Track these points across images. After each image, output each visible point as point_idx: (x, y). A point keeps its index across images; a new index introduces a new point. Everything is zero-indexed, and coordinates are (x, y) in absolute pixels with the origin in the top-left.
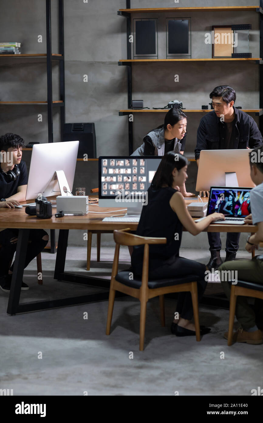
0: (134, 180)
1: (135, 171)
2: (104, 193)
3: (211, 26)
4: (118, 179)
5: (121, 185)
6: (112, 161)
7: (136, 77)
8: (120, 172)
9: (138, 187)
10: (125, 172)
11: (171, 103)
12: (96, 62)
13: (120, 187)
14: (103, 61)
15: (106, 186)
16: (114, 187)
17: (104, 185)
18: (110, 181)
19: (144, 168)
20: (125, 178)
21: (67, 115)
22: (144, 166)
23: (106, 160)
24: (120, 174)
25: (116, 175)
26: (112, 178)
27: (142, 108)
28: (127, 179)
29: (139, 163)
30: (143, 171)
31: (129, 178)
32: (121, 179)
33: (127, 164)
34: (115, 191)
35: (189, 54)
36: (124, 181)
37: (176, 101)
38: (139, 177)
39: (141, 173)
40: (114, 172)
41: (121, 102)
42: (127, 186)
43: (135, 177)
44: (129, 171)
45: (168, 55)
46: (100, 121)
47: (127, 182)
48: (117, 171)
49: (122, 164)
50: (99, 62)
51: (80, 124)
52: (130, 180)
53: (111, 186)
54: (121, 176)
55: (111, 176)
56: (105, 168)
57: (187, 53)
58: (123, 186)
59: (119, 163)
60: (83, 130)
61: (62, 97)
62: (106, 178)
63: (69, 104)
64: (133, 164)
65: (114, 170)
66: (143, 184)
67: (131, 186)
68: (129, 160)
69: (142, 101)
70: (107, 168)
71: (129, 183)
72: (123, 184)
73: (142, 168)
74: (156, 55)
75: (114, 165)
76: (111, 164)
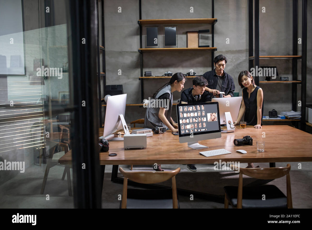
0: (199, 121)
1: (199, 114)
2: (183, 132)
3: (186, 31)
4: (190, 121)
5: (192, 125)
6: (185, 108)
7: (145, 59)
8: (190, 116)
9: (202, 125)
10: (193, 116)
11: (166, 73)
12: (123, 51)
13: (192, 126)
14: (127, 51)
15: (183, 126)
16: (188, 127)
17: (182, 126)
18: (185, 122)
19: (204, 111)
20: (194, 119)
21: (107, 81)
22: (204, 110)
23: (181, 107)
24: (190, 117)
25: (188, 118)
26: (186, 120)
27: (151, 76)
28: (195, 120)
29: (201, 108)
30: (204, 114)
31: (196, 119)
32: (192, 120)
33: (194, 109)
34: (189, 130)
35: (177, 46)
36: (194, 122)
37: (169, 72)
38: (202, 118)
39: (203, 115)
40: (187, 116)
41: (137, 73)
42: (196, 125)
43: (200, 118)
44: (196, 114)
45: (165, 46)
46: (125, 84)
47: (195, 123)
48: (189, 115)
49: (191, 109)
50: (125, 52)
51: (115, 86)
52: (197, 121)
53: (186, 126)
54: (192, 118)
55: (186, 118)
56: (181, 113)
57: (176, 45)
58: (193, 126)
59: (189, 109)
60: (117, 89)
61: (104, 71)
62: (183, 121)
63: (108, 75)
64: (198, 109)
65: (187, 114)
66: (204, 123)
67: (198, 125)
68: (195, 106)
69: (151, 72)
70: (182, 113)
71: (197, 123)
72: (193, 124)
73: (203, 112)
74: (158, 46)
75: (186, 110)
76: (185, 110)
